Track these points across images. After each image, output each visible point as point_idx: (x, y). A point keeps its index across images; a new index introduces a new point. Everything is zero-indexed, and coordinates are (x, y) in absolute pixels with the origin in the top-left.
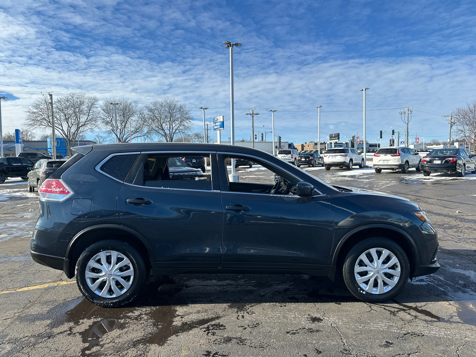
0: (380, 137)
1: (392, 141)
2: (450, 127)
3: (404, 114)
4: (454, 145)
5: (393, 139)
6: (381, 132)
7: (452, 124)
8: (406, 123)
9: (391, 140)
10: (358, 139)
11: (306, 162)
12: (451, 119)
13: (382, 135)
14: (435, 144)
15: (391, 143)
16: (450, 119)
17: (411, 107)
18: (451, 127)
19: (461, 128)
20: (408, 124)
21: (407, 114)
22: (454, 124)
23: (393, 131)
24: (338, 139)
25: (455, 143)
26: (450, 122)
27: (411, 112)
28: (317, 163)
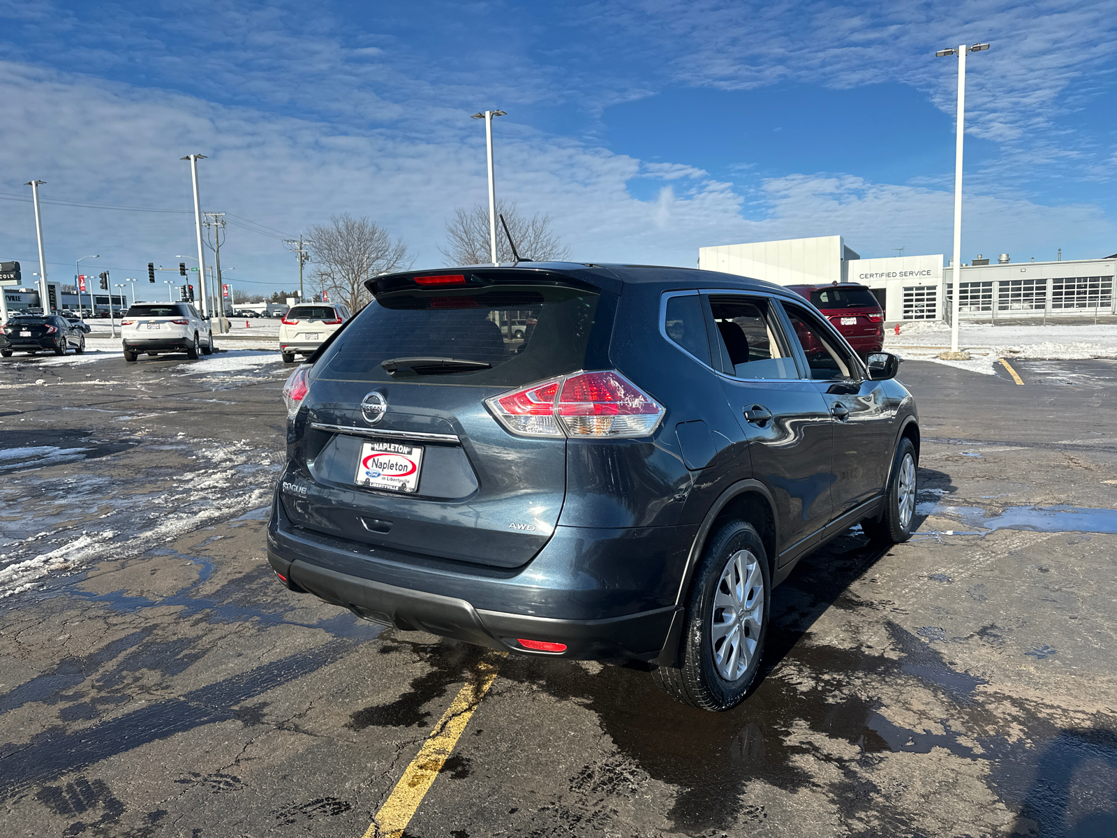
0: (150, 280)
1: (187, 290)
2: (300, 264)
3: (208, 227)
4: (286, 303)
5: (189, 286)
6: (151, 266)
7: (304, 259)
8: (214, 250)
9: (185, 287)
10: (81, 281)
11: (37, 341)
12: (301, 248)
13: (153, 274)
14: (247, 301)
15: (185, 296)
16: (299, 248)
17: (223, 212)
18: (302, 264)
19: (324, 268)
20: (218, 251)
21: (213, 230)
22: (307, 258)
23: (182, 266)
24: (18, 277)
25: (287, 299)
26: (299, 254)
27: (224, 223)
28: (68, 345)
